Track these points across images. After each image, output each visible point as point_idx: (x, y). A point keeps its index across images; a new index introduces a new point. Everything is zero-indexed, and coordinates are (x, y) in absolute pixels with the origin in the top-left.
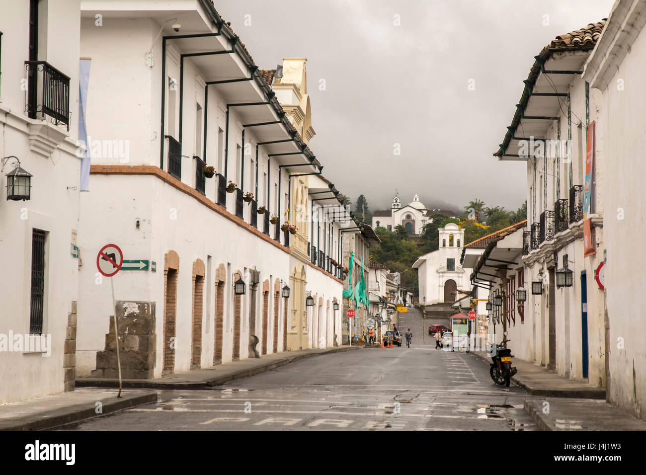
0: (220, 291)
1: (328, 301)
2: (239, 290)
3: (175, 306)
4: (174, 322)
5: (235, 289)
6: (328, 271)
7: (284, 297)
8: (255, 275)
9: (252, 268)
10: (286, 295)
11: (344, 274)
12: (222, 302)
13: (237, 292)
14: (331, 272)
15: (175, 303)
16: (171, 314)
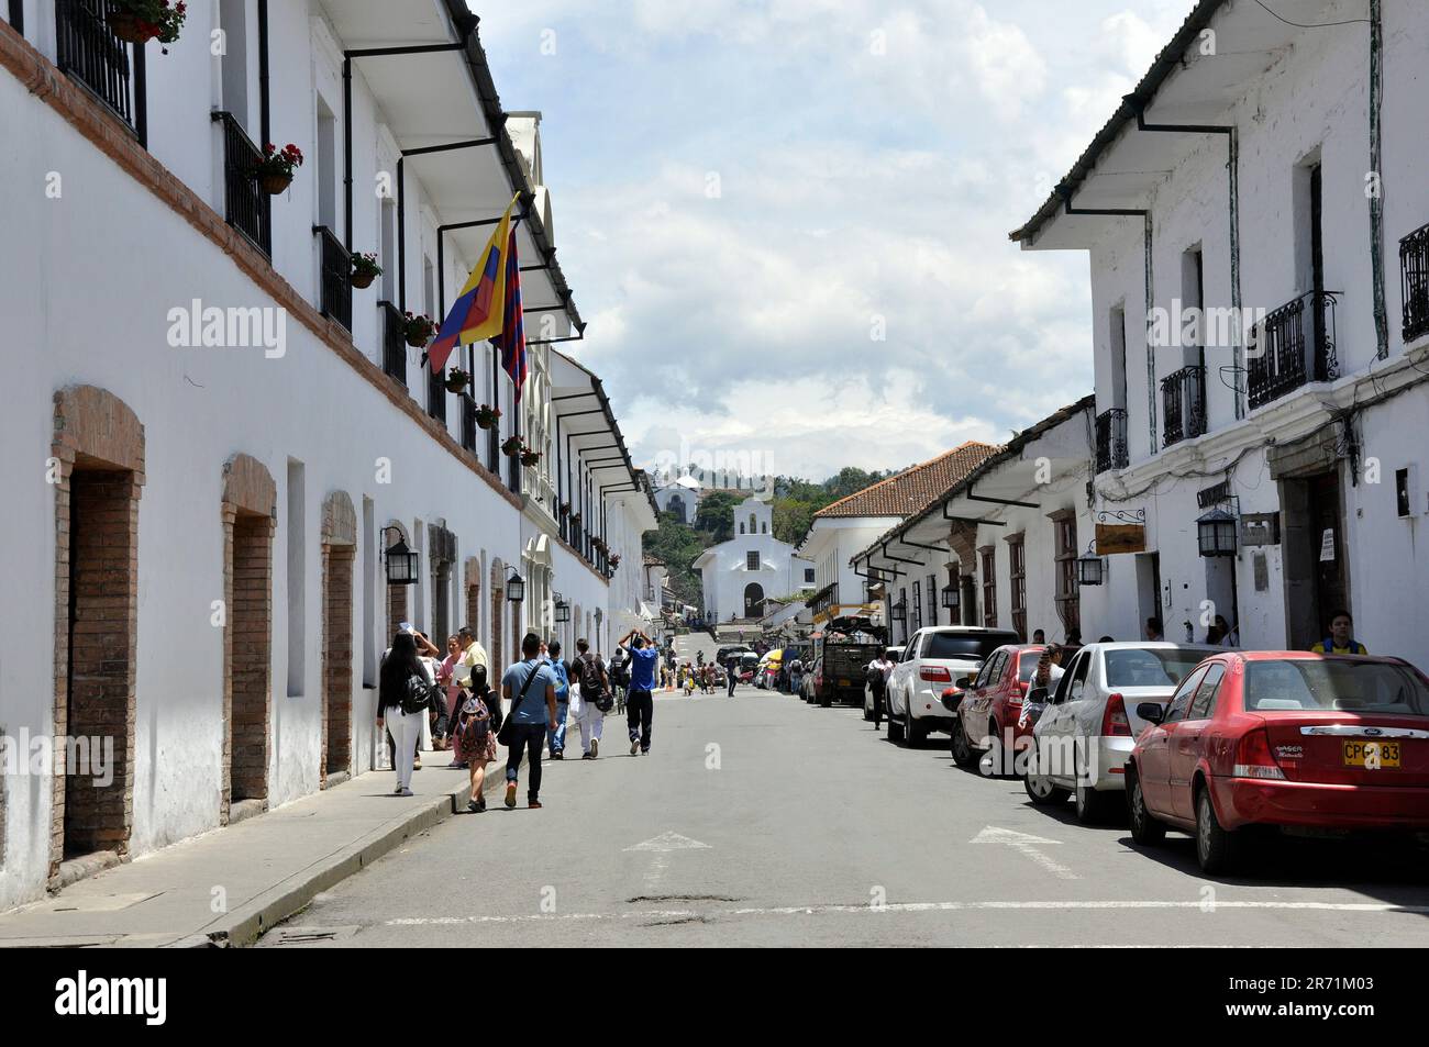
0: (340, 571)
1: (588, 614)
2: (399, 571)
3: (127, 607)
4: (126, 666)
5: (388, 570)
6: (586, 557)
7: (513, 600)
8: (444, 543)
9: (434, 523)
10: (515, 595)
11: (611, 568)
12: (347, 602)
13: (391, 577)
14: (591, 561)
15: (127, 595)
16: (112, 638)
